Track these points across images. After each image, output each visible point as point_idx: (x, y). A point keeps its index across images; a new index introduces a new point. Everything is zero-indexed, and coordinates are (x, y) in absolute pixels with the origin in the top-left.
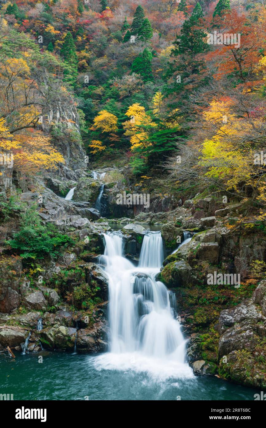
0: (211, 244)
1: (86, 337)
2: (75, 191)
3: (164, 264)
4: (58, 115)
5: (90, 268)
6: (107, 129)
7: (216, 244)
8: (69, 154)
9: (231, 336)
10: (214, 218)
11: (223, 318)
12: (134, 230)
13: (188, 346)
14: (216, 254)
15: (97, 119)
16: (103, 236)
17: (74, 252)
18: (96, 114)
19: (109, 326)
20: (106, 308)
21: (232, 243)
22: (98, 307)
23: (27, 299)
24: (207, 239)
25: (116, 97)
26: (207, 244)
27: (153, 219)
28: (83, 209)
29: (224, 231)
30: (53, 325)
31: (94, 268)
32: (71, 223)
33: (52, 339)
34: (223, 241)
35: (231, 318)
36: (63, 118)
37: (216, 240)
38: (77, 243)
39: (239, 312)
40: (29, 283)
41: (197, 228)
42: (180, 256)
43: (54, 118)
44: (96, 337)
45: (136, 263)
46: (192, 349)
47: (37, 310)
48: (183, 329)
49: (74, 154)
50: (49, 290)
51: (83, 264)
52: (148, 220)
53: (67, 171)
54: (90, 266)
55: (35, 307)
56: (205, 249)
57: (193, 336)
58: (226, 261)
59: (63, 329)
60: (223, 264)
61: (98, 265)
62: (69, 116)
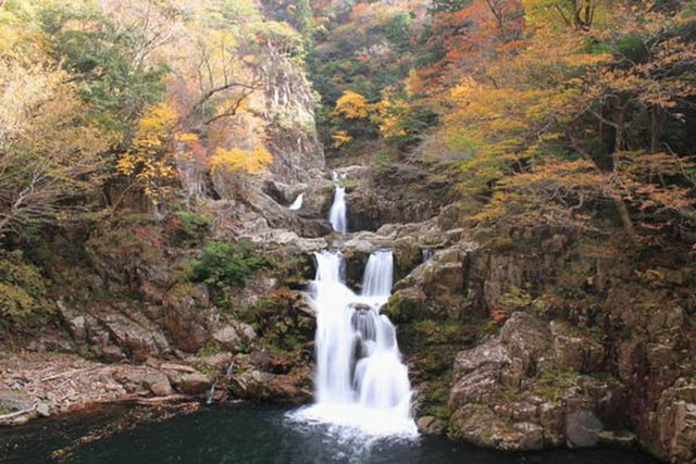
0: (453, 265)
1: (286, 384)
2: (304, 197)
3: (392, 292)
4: (285, 98)
5: (293, 297)
6: (351, 113)
7: (460, 264)
8: (300, 148)
9: (466, 385)
10: (460, 230)
11: (458, 363)
12: (358, 248)
13: (414, 398)
14: (459, 278)
15: (339, 102)
16: (314, 256)
17: (275, 276)
18: (341, 95)
19: (316, 371)
20: (313, 348)
21: (481, 264)
22: (304, 348)
23: (215, 336)
24: (447, 259)
25: (364, 71)
26: (447, 265)
27: (401, 233)
28: (310, 221)
29: (471, 246)
30: (245, 369)
31: (299, 297)
32: (272, 240)
33: (244, 387)
34: (468, 261)
35: (468, 362)
36: (293, 103)
37: (459, 259)
38: (280, 265)
39: (481, 354)
40: (218, 316)
41: (442, 244)
42: (412, 283)
43: (281, 103)
44: (299, 385)
45: (357, 291)
46: (419, 402)
47: (228, 350)
48: (410, 376)
49: (306, 149)
50: (242, 325)
51: (286, 292)
52: (394, 233)
53: (298, 171)
54: (294, 294)
55: (225, 347)
56: (446, 271)
57: (424, 385)
58: (472, 287)
59: (257, 375)
60: (470, 291)
61: (303, 293)
62: (300, 99)
